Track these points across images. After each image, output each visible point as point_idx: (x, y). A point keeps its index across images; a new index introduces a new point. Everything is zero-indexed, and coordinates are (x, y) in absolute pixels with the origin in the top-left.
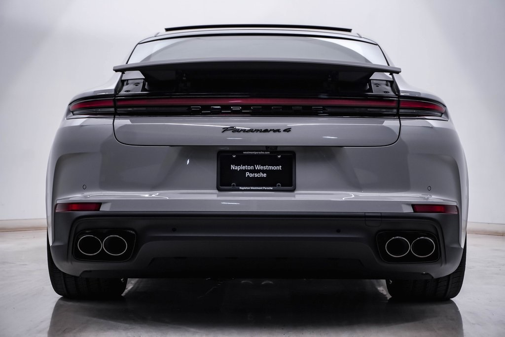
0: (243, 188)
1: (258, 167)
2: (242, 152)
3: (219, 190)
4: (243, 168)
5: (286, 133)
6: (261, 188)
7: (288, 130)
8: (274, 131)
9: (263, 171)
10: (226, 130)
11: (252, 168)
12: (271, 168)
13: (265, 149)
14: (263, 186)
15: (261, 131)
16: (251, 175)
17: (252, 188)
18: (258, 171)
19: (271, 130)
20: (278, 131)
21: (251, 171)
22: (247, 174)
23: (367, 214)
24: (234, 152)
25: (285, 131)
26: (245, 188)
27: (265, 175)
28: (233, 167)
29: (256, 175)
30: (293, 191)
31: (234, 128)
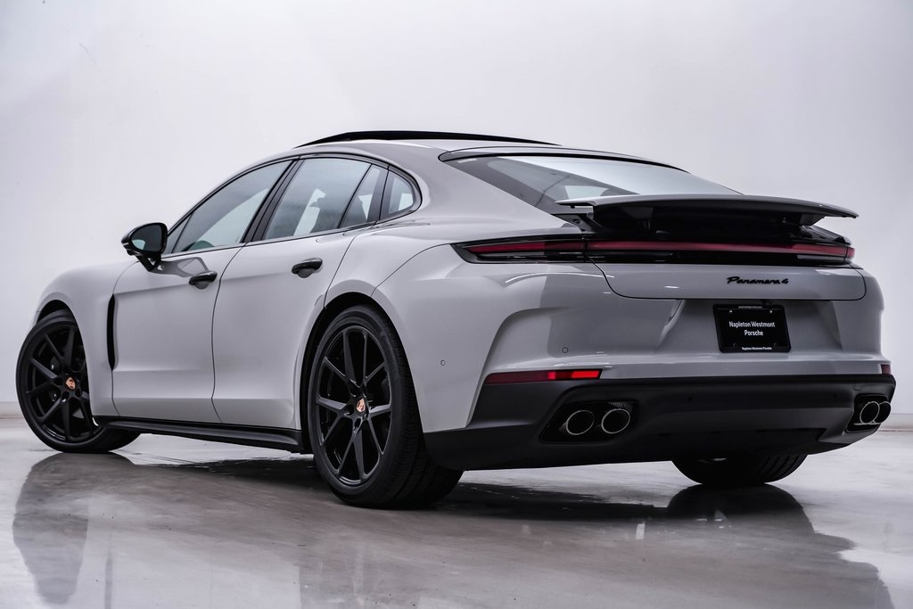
0: (745, 349)
1: (755, 324)
2: (737, 306)
3: (722, 351)
4: (741, 325)
5: (784, 284)
6: (762, 349)
7: (785, 281)
8: (775, 282)
9: (759, 329)
10: (730, 280)
11: (748, 325)
12: (766, 325)
13: (760, 303)
14: (762, 346)
15: (762, 282)
16: (750, 333)
17: (753, 349)
19: (772, 281)
20: (778, 282)
22: (746, 332)
24: (731, 306)
25: (783, 282)
27: (761, 333)
28: (731, 324)
29: (755, 333)
30: (789, 351)
31: (738, 278)
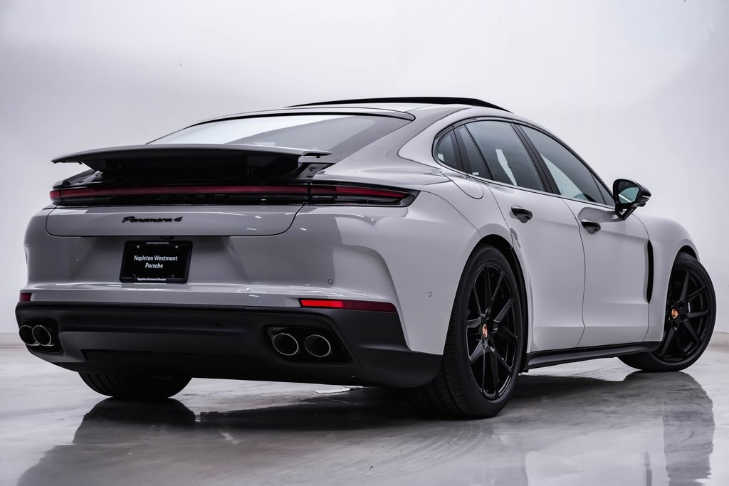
0: (140, 280)
1: (157, 258)
2: (145, 242)
3: (122, 280)
4: (144, 258)
5: (177, 222)
6: (156, 279)
7: (178, 220)
8: (167, 220)
9: (161, 262)
10: (126, 219)
11: (150, 258)
12: (168, 258)
13: (160, 239)
14: (157, 278)
15: (155, 220)
16: (150, 266)
17: (148, 279)
18: (156, 262)
19: (163, 220)
20: (170, 220)
21: (151, 262)
23: (245, 308)
24: (138, 243)
25: (175, 220)
26: (142, 279)
27: (161, 266)
28: (136, 258)
29: (155, 266)
30: (185, 281)
31: (133, 217)
